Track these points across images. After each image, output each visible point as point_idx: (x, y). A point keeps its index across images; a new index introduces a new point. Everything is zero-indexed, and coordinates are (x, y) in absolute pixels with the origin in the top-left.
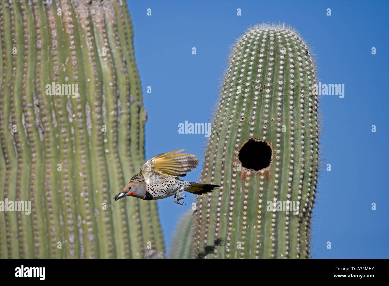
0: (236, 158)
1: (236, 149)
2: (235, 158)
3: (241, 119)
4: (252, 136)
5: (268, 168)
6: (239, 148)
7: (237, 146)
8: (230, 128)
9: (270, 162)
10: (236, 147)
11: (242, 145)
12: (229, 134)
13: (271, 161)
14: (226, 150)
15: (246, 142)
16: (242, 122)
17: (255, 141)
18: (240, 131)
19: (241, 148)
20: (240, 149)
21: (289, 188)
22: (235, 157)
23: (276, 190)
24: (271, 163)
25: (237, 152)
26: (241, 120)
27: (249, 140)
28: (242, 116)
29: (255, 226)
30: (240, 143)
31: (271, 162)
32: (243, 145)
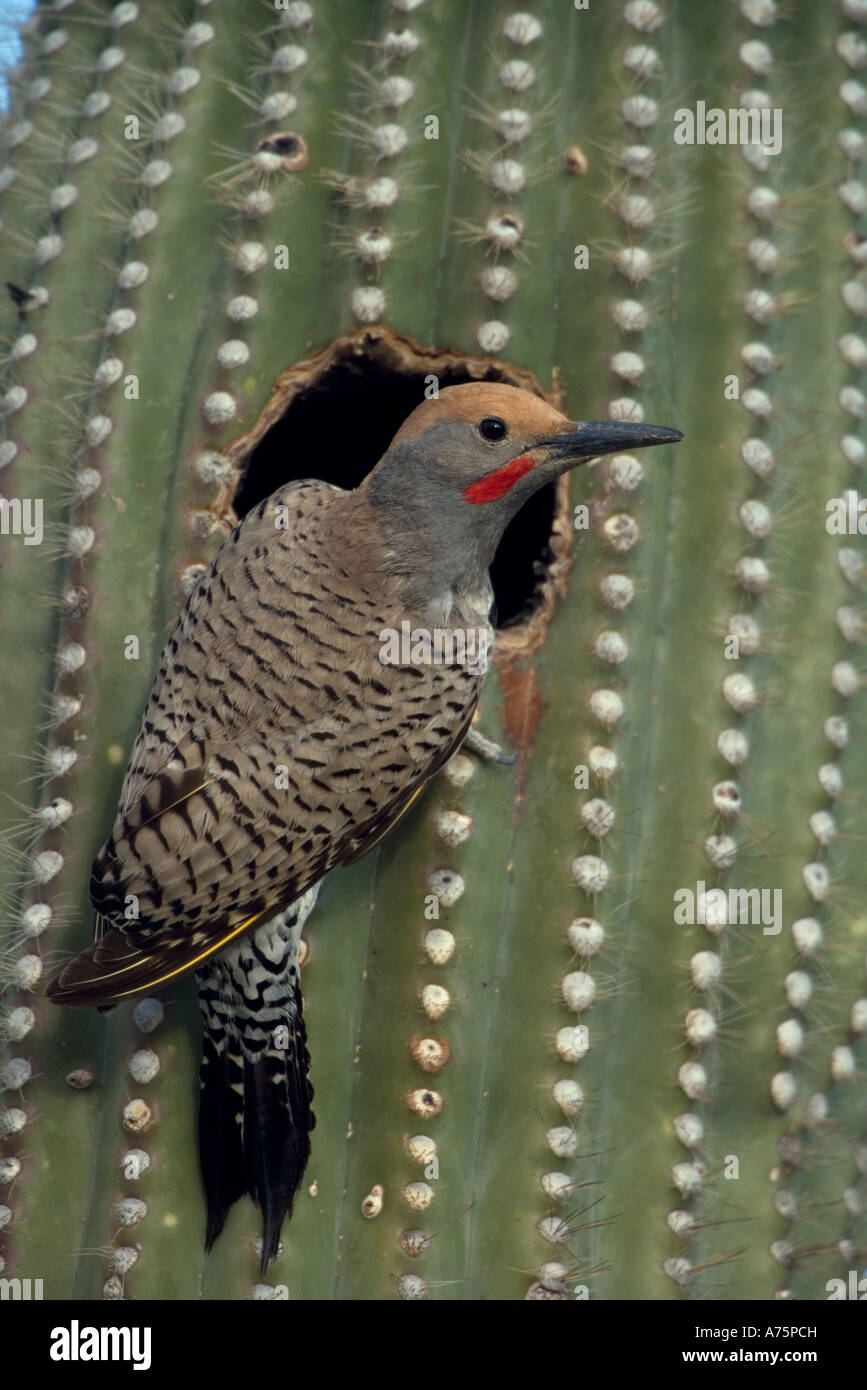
0: (215, 527)
1: (214, 434)
2: (203, 526)
3: (265, 147)
4: (372, 317)
5: (520, 633)
6: (247, 429)
7: (224, 403)
8: (147, 236)
9: (543, 578)
10: (213, 420)
11: (267, 400)
12: (145, 299)
13: (549, 559)
14: (104, 444)
15: (304, 375)
16: (273, 177)
17: (401, 368)
18: (251, 268)
19: (261, 427)
20: (248, 441)
21: (718, 833)
22: (204, 514)
23: (594, 840)
24: (546, 589)
25: (219, 471)
26: (270, 160)
27: (345, 356)
28: (273, 125)
29: (378, 1189)
30: (251, 383)
31: (554, 569)
32: (277, 405)
